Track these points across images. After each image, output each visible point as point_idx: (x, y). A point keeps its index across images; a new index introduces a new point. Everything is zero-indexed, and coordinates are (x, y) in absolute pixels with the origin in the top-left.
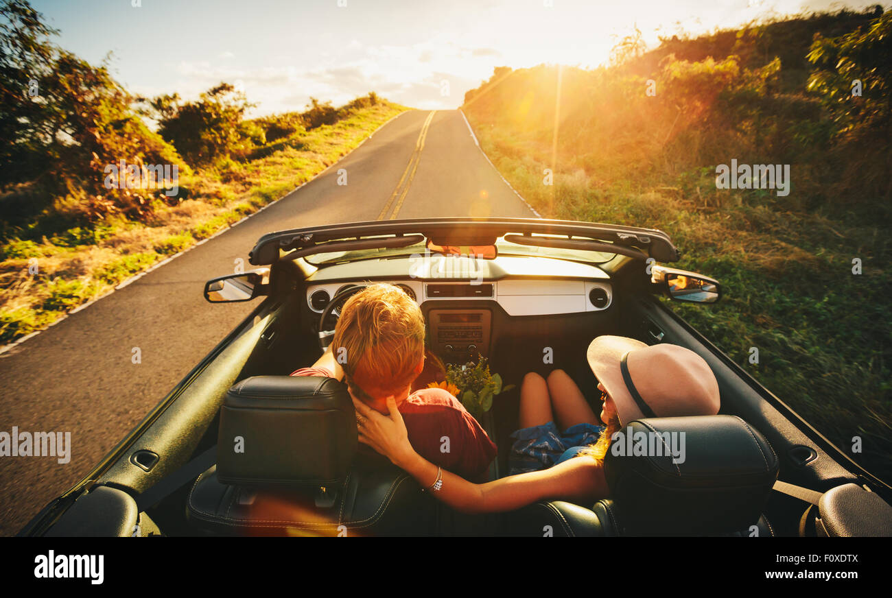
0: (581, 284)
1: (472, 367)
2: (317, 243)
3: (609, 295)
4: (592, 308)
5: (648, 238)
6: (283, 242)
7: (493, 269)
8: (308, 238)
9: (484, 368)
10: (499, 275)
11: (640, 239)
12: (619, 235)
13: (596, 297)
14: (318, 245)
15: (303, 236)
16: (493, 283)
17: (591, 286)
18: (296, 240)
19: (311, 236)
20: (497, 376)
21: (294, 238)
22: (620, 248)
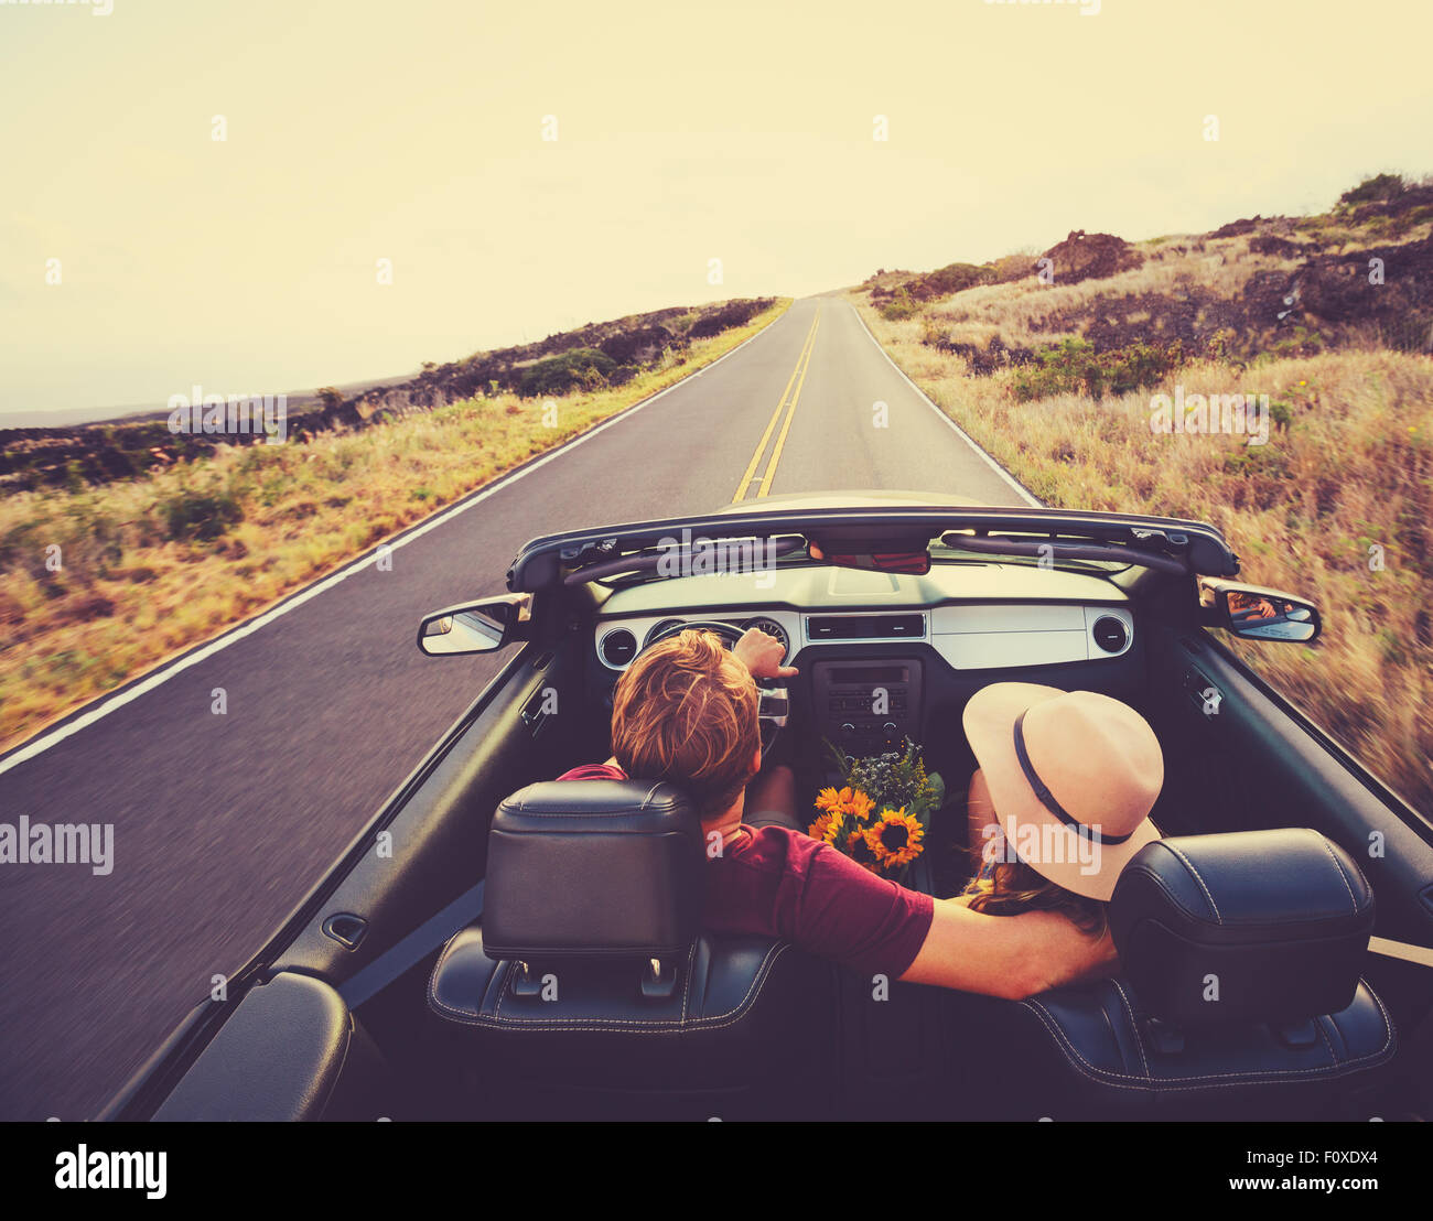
0: (1079, 610)
1: (892, 761)
2: (623, 554)
3: (1129, 630)
4: (1098, 653)
5: (1185, 537)
6: (565, 553)
7: (924, 590)
8: (609, 546)
9: (916, 762)
10: (935, 598)
11: (1170, 538)
12: (1135, 531)
13: (1106, 633)
14: (626, 556)
15: (600, 542)
16: (924, 613)
17: (1095, 615)
18: (587, 550)
19: (614, 542)
20: (936, 778)
21: (585, 547)
22: (1136, 555)
